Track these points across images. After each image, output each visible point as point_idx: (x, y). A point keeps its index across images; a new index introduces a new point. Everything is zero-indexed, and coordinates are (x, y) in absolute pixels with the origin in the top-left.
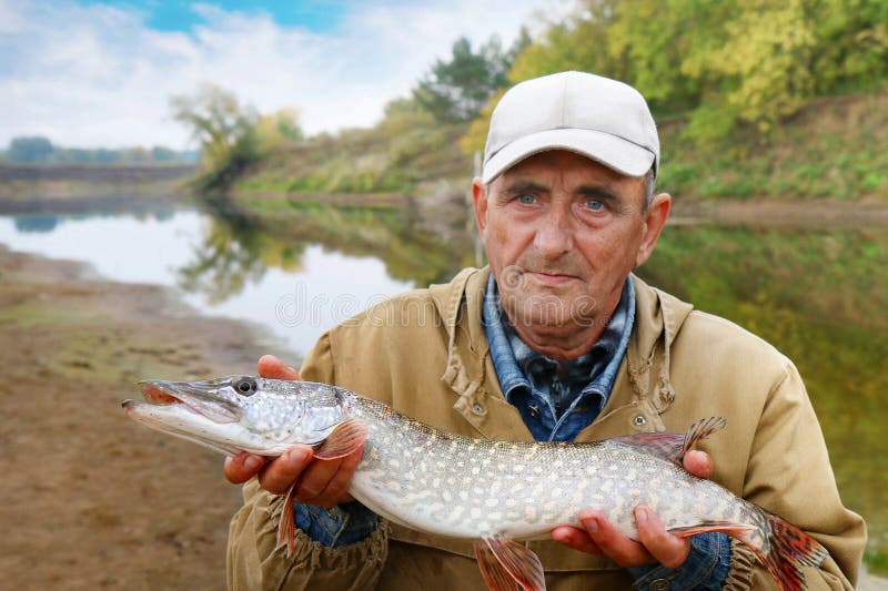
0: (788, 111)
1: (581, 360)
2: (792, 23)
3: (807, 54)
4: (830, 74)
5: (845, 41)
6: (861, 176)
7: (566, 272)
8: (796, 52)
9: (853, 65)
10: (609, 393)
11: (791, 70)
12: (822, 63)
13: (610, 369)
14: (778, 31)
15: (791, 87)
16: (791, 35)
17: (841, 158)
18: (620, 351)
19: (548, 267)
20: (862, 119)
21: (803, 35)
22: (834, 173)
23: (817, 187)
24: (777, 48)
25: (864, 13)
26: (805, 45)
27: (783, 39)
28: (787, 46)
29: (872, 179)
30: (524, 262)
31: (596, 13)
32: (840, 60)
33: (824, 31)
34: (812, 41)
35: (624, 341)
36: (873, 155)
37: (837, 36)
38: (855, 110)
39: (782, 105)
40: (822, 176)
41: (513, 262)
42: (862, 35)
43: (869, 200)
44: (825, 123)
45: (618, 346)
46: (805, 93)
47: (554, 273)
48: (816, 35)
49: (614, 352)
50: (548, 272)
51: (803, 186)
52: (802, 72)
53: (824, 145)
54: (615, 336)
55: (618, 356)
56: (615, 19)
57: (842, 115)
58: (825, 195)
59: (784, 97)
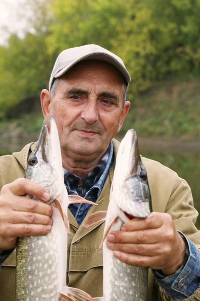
0: (143, 88)
1: (90, 174)
2: (144, 41)
3: (152, 58)
4: (164, 69)
5: (171, 52)
6: (180, 124)
7: (94, 131)
8: (147, 57)
9: (175, 65)
10: (102, 188)
11: (144, 67)
12: (159, 64)
13: (102, 178)
14: (137, 45)
15: (144, 76)
16: (144, 48)
17: (170, 114)
18: (106, 170)
19: (86, 127)
20: (180, 94)
21: (150, 48)
22: (167, 123)
23: (159, 129)
24: (137, 55)
25: (180, 38)
26: (151, 54)
27: (140, 49)
28: (143, 53)
29: (186, 126)
30: (75, 125)
31: (38, 29)
32: (168, 63)
33: (160, 46)
34: (154, 51)
35: (108, 166)
36: (186, 113)
37: (166, 49)
38: (176, 89)
39: (139, 85)
40: (161, 124)
41: (69, 125)
42: (179, 50)
43: (184, 137)
44: (161, 96)
45: (105, 168)
46: (151, 79)
47: (88, 131)
48: (156, 48)
49: (103, 170)
50: (86, 130)
51: (151, 129)
52: (149, 68)
53: (161, 107)
54: (105, 163)
55: (105, 172)
56: (49, 33)
57: (170, 92)
58: (162, 134)
59: (141, 81)
